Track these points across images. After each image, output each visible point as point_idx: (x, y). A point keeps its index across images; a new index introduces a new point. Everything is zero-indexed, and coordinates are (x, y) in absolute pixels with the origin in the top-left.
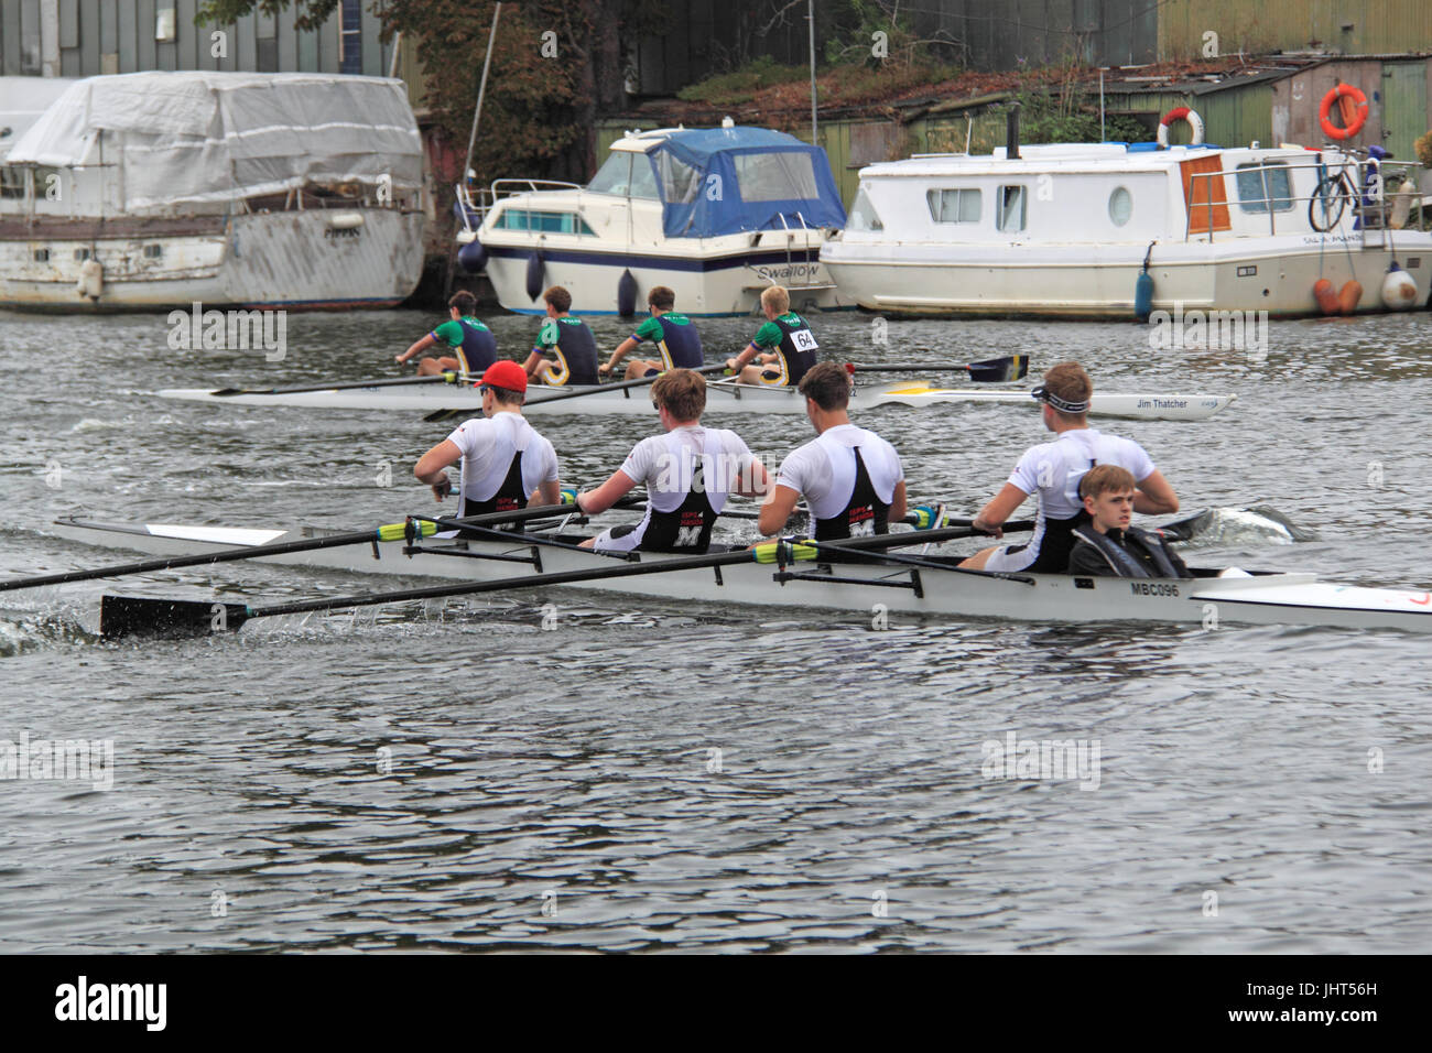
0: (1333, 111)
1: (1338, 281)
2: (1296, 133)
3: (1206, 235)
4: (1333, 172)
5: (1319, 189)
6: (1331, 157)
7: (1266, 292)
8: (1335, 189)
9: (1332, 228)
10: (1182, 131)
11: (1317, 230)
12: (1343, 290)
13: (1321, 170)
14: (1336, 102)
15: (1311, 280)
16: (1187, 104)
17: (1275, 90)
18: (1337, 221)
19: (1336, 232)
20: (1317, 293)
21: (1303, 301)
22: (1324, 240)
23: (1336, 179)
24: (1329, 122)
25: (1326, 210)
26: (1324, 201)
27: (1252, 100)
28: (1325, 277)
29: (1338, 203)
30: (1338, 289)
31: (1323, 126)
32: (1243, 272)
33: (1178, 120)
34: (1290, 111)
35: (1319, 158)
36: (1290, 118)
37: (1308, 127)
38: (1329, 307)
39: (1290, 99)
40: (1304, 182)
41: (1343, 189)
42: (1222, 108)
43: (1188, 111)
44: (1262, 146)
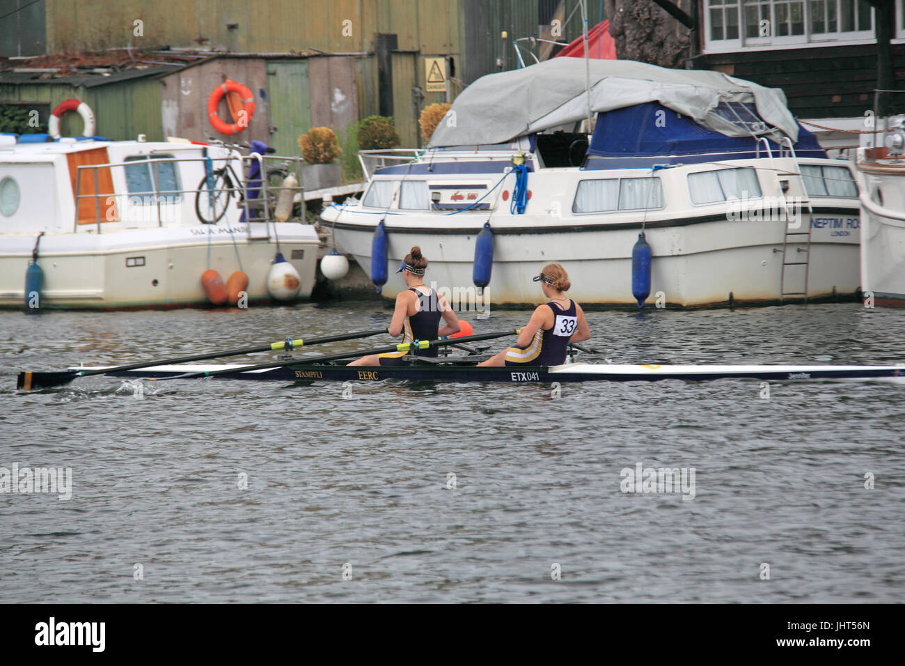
0: (222, 108)
1: (226, 272)
2: (186, 127)
3: (94, 227)
4: (217, 166)
5: (205, 180)
6: (217, 152)
7: (155, 282)
8: (220, 182)
9: (218, 220)
10: (72, 122)
11: (204, 222)
12: (230, 280)
13: (207, 164)
14: (224, 97)
15: (199, 271)
16: (79, 95)
17: (165, 84)
18: (223, 214)
19: (222, 224)
20: (205, 284)
21: (189, 289)
22: (210, 231)
23: (220, 172)
24: (218, 117)
25: (212, 203)
26: (211, 193)
27: (141, 94)
28: (213, 267)
29: (224, 196)
30: (225, 278)
31: (211, 122)
32: (131, 262)
33: (68, 112)
34: (179, 105)
35: (205, 152)
36: (180, 113)
37: (197, 120)
38: (217, 298)
39: (180, 94)
40: (190, 174)
41: (228, 182)
42: (113, 100)
43: (79, 103)
44: (148, 139)
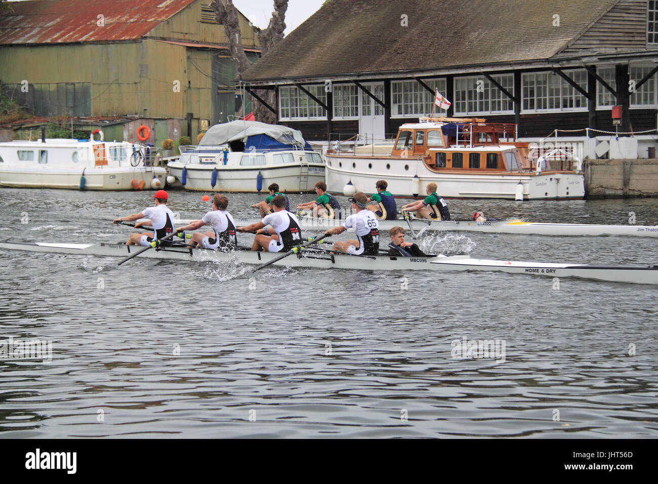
0: (141, 132)
1: (139, 181)
2: (131, 139)
3: (100, 166)
4: (137, 150)
5: (133, 154)
6: (137, 146)
7: (118, 183)
8: (138, 154)
9: (137, 166)
10: (98, 136)
11: (132, 166)
12: (140, 183)
13: (134, 149)
14: (142, 130)
15: (131, 180)
16: (99, 128)
17: (124, 126)
18: (138, 164)
19: (138, 167)
20: (133, 184)
21: (128, 185)
22: (135, 169)
23: (138, 152)
24: (140, 135)
25: (135, 161)
26: (135, 158)
27: (118, 128)
28: (135, 179)
29: (139, 159)
30: (139, 182)
31: (138, 137)
32: (111, 177)
33: (96, 133)
34: (129, 132)
35: (133, 146)
36: (129, 134)
37: (134, 136)
38: (136, 188)
39: (129, 129)
40: (130, 152)
41: (140, 154)
42: (110, 130)
43: (99, 131)
44: (117, 141)
